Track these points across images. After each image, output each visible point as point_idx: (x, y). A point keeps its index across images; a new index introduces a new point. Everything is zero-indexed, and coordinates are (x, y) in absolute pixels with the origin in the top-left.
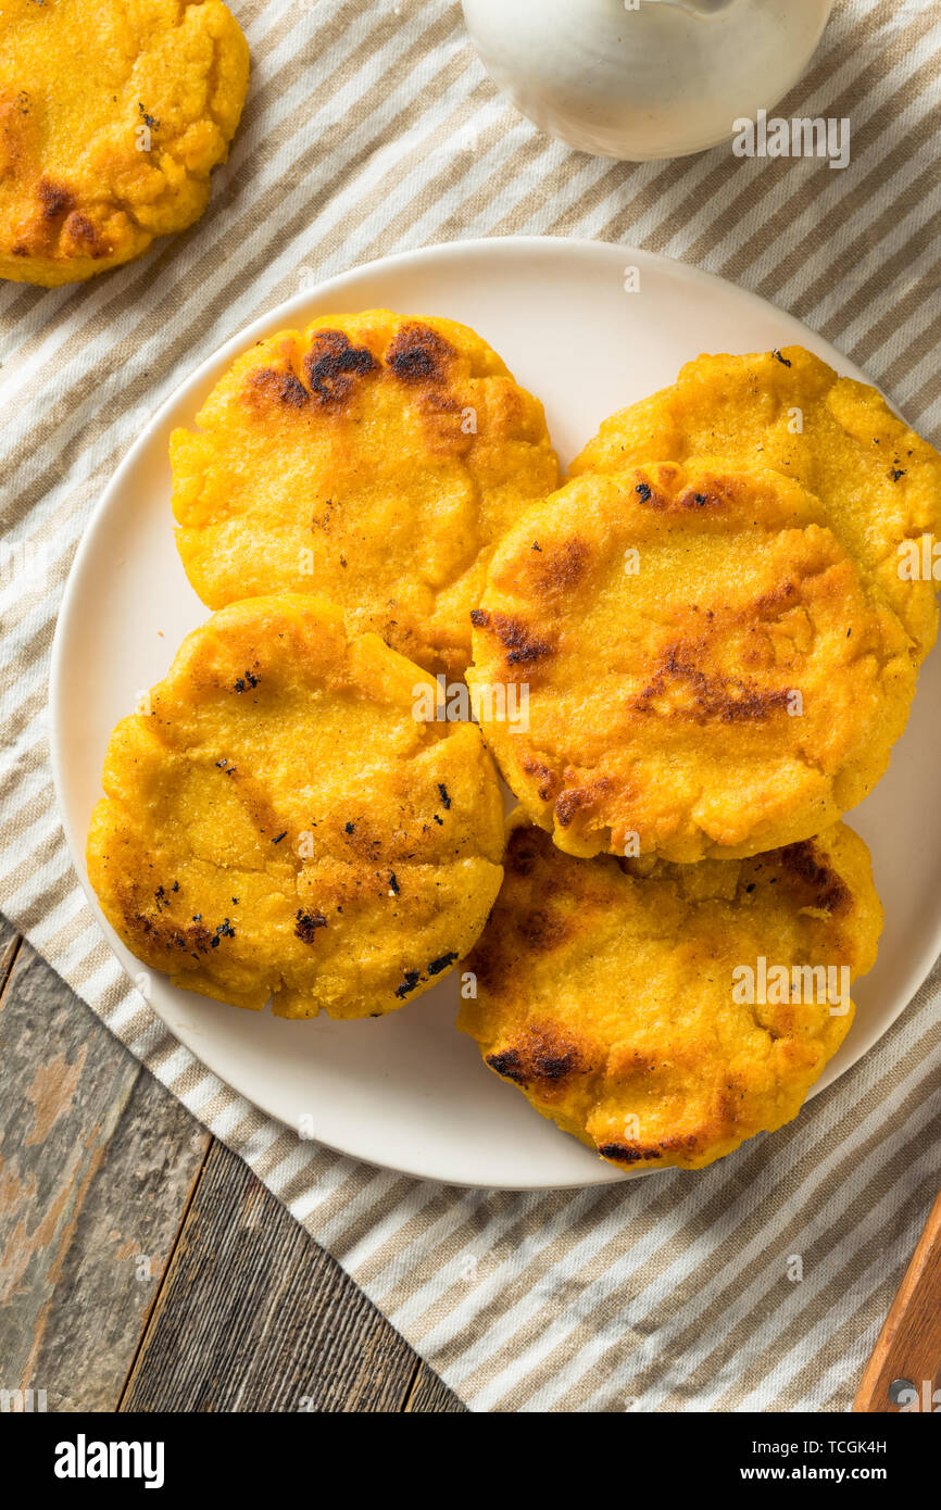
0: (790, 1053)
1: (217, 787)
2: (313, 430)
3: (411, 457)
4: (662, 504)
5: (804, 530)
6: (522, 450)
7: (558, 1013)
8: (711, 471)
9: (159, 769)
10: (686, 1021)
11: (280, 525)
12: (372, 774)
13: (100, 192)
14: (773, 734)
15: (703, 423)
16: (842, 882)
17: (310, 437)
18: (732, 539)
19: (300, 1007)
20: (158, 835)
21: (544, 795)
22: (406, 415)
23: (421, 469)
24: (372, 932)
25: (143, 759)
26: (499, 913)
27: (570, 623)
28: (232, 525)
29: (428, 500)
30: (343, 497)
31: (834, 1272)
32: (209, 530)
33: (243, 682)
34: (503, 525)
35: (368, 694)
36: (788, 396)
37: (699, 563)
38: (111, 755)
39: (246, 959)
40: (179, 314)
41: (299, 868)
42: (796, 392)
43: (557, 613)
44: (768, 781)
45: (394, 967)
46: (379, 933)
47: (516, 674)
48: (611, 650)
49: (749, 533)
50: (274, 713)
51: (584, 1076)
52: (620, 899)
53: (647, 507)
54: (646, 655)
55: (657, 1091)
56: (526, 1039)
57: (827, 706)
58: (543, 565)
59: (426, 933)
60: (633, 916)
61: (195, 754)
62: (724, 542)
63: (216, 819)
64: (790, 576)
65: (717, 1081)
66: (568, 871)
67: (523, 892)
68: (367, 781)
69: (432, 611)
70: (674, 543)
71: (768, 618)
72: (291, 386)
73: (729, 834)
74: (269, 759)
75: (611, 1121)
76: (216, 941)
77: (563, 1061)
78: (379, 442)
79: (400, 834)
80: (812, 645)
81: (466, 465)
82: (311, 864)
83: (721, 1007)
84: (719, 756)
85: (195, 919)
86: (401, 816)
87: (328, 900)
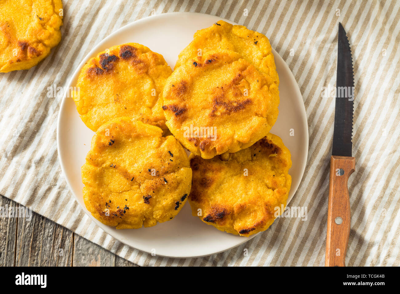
0: (279, 192)
1: (113, 172)
2: (107, 79)
3: (134, 77)
4: (201, 65)
5: (238, 61)
6: (161, 67)
7: (217, 202)
8: (210, 54)
9: (96, 173)
10: (250, 193)
11: (106, 105)
12: (151, 155)
13: (34, 40)
14: (248, 112)
15: (204, 46)
16: (277, 146)
17: (107, 80)
18: (221, 69)
19: (151, 222)
20: (101, 190)
21: (196, 145)
22: (129, 67)
23: (137, 79)
24: (164, 195)
25: (91, 171)
26: (194, 182)
27: (188, 102)
28: (94, 109)
29: (142, 87)
30: (120, 92)
31: (308, 248)
32: (89, 113)
33: (111, 143)
34: (162, 87)
35: (143, 135)
36: (222, 33)
37: (215, 77)
38: (83, 173)
39: (134, 214)
40: (63, 65)
41: (140, 186)
42: (224, 32)
43: (184, 100)
44: (250, 124)
45: (172, 203)
46: (166, 195)
47: (179, 118)
48: (200, 104)
49: (225, 66)
50: (121, 148)
51: (229, 215)
52: (224, 168)
53: (197, 67)
54: (209, 103)
55: (249, 213)
56: (211, 211)
57: (259, 100)
58: (176, 89)
59: (178, 191)
60: (227, 171)
61: (104, 165)
62: (219, 70)
63: (115, 181)
64: (239, 72)
65: (263, 205)
66: (208, 166)
67: (198, 175)
68: (150, 157)
69: (152, 113)
70: (207, 74)
71: (237, 84)
72: (98, 70)
73: (245, 139)
74: (123, 161)
75: (240, 224)
76: (125, 212)
77: (223, 213)
78: (124, 76)
79: (163, 167)
80: (250, 87)
81: (148, 75)
82: (143, 183)
83: (258, 186)
84: (236, 121)
85: (117, 208)
86: (162, 163)
87: (150, 190)
